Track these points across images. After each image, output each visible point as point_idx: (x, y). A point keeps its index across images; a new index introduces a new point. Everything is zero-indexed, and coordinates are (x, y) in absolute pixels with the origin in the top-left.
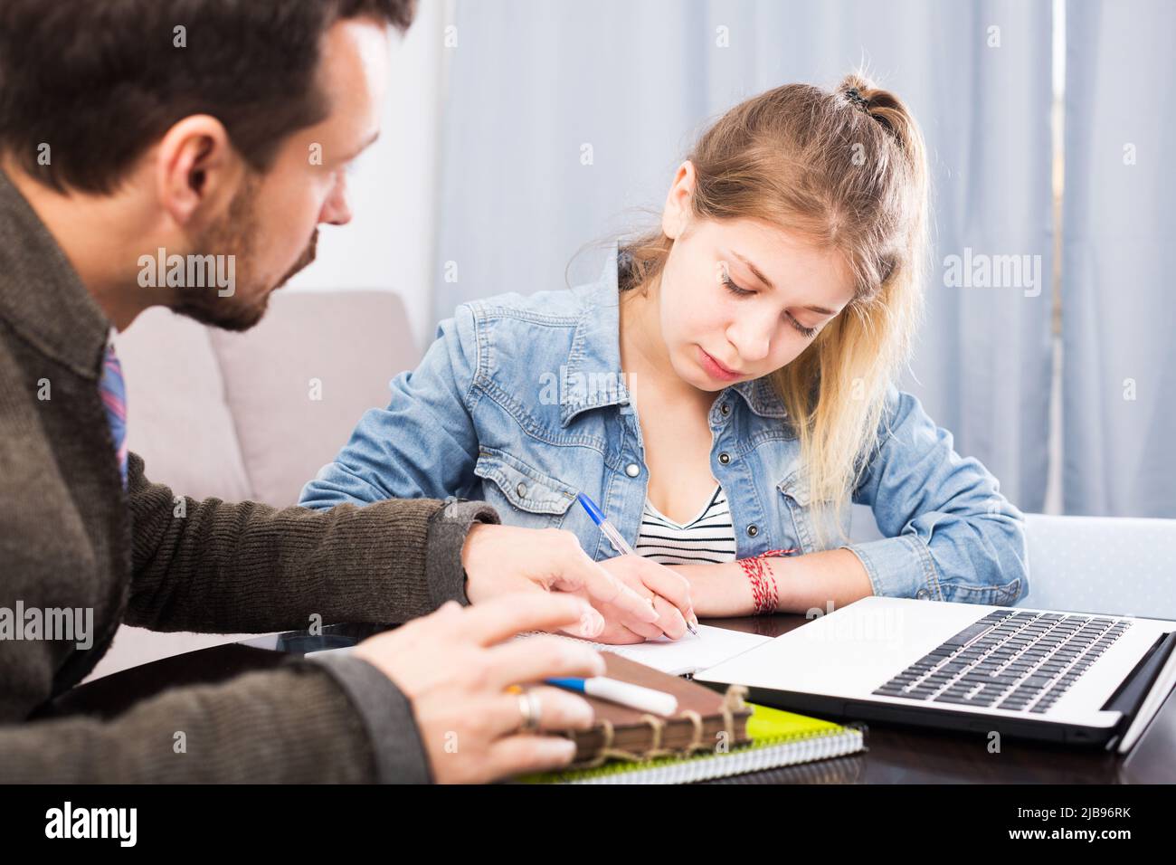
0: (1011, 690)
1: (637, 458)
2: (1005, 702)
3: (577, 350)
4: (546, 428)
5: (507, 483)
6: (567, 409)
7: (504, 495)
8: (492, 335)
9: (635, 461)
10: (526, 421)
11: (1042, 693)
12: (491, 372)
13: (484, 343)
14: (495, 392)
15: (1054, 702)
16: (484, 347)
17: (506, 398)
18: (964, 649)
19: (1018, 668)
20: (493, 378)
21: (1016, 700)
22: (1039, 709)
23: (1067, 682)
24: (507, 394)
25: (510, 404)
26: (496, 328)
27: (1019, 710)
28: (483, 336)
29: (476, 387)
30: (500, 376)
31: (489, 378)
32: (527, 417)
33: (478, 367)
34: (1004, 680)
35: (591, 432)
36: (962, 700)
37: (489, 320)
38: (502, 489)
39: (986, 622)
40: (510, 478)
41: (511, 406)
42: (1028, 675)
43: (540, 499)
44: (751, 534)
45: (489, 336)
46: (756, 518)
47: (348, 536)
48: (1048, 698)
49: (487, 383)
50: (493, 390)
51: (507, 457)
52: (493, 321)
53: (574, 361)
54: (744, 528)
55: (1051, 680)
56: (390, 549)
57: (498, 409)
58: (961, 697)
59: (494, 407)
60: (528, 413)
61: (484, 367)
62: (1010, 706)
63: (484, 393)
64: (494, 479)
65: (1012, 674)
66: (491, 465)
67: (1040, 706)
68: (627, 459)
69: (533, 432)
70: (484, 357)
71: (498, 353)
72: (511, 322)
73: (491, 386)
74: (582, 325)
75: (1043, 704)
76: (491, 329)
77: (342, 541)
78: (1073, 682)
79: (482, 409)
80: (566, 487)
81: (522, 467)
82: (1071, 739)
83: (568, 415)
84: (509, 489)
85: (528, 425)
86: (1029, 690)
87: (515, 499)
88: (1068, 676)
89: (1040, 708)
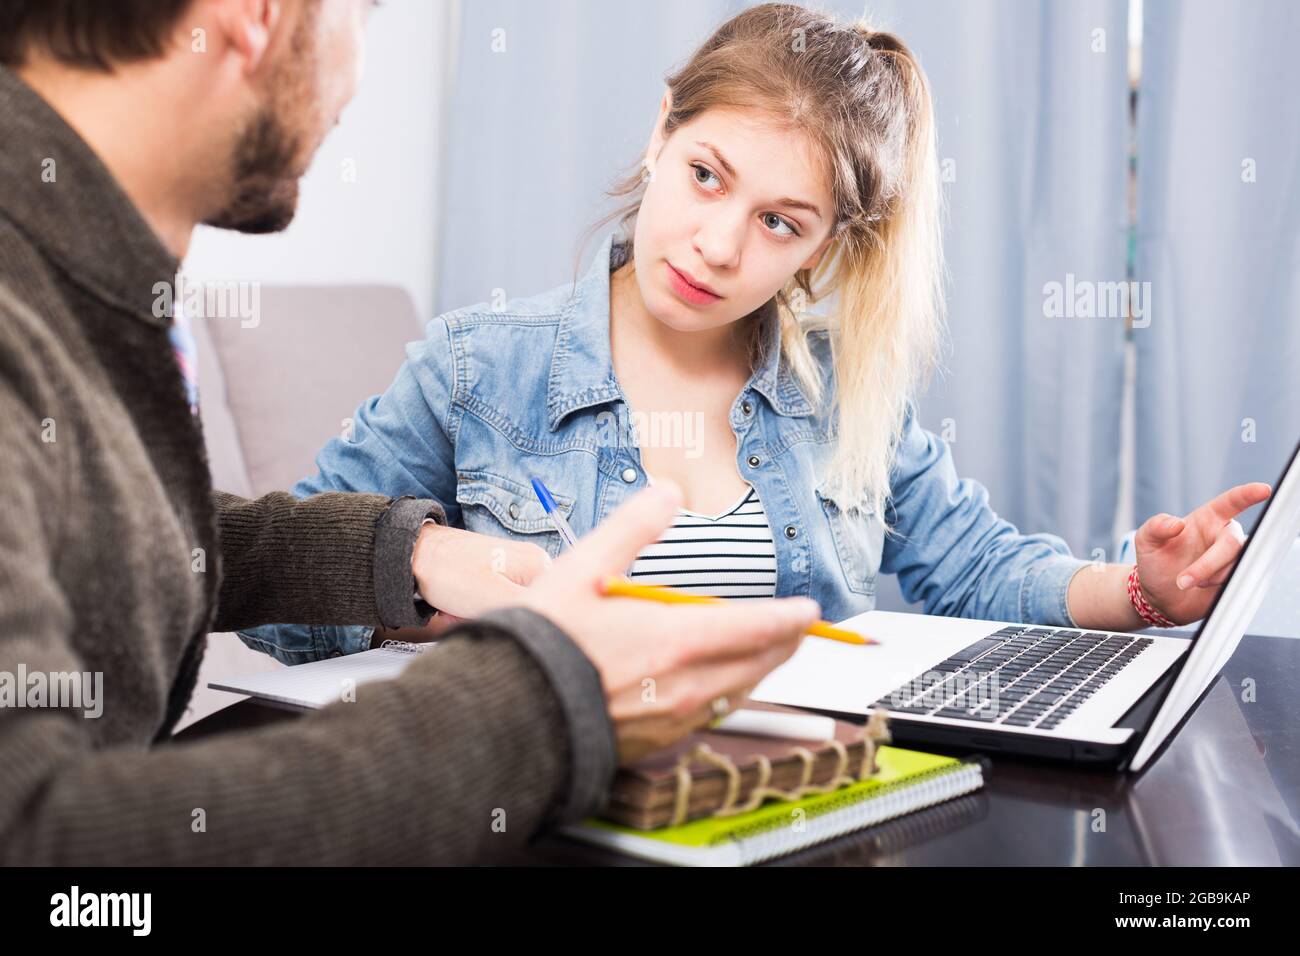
0: (1018, 705)
1: (634, 462)
2: (1010, 717)
3: (562, 346)
4: (536, 438)
5: (498, 506)
6: (554, 411)
7: (497, 519)
8: (469, 344)
9: (632, 465)
10: (514, 434)
11: (1051, 709)
12: (470, 386)
13: (460, 353)
14: (477, 406)
15: (1063, 718)
16: (461, 358)
17: (489, 412)
18: (969, 664)
19: (1027, 684)
20: (473, 392)
21: (1022, 716)
22: (1045, 725)
23: (1079, 699)
24: (491, 407)
25: (494, 418)
26: (473, 336)
27: (1025, 726)
28: (459, 346)
29: (455, 404)
30: (480, 389)
31: (469, 393)
32: (514, 429)
33: (456, 382)
34: (1010, 696)
35: (584, 434)
36: (964, 715)
37: (463, 328)
38: (494, 513)
39: (996, 638)
40: (500, 500)
41: (496, 420)
42: (1037, 692)
43: (535, 517)
44: (791, 536)
45: (465, 346)
46: (793, 519)
47: (285, 536)
48: (1057, 714)
49: (467, 398)
50: (475, 404)
51: (492, 479)
52: (469, 330)
53: (559, 358)
54: (782, 528)
55: (1061, 696)
56: (333, 554)
57: (482, 425)
58: (964, 712)
59: (479, 423)
60: (516, 425)
61: (462, 381)
62: (1015, 721)
63: (465, 409)
64: (483, 503)
65: (1020, 690)
66: (475, 490)
67: (1048, 723)
68: (622, 464)
69: (522, 445)
70: (462, 369)
71: (476, 362)
72: (489, 328)
73: (472, 401)
74: (566, 319)
75: (1052, 720)
76: (467, 338)
77: (279, 541)
78: (1085, 699)
79: (466, 428)
80: (560, 498)
81: (511, 485)
82: (1080, 756)
83: (556, 418)
84: (501, 512)
85: (516, 438)
86: (1037, 706)
87: (508, 522)
88: (1079, 693)
89: (1048, 724)
